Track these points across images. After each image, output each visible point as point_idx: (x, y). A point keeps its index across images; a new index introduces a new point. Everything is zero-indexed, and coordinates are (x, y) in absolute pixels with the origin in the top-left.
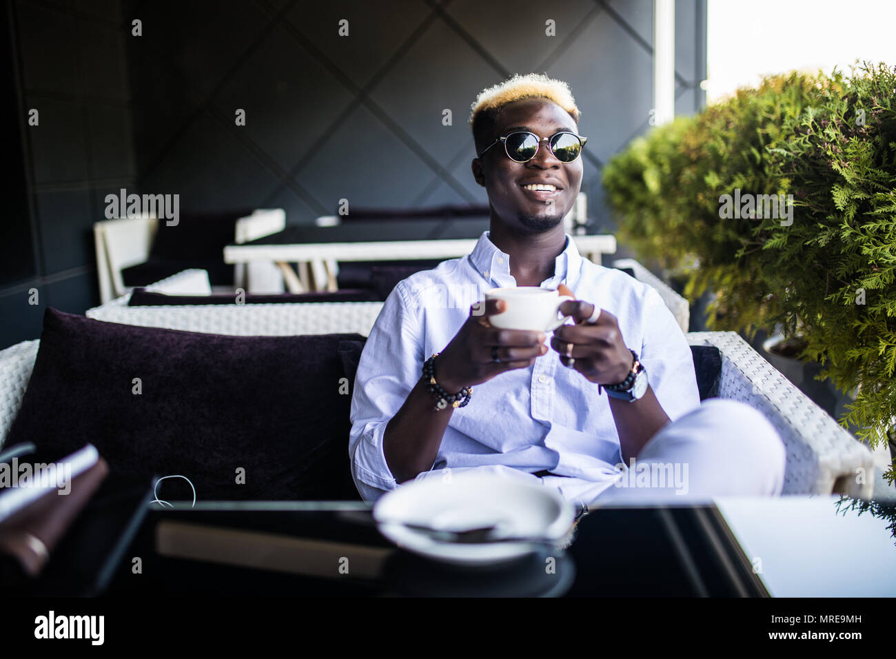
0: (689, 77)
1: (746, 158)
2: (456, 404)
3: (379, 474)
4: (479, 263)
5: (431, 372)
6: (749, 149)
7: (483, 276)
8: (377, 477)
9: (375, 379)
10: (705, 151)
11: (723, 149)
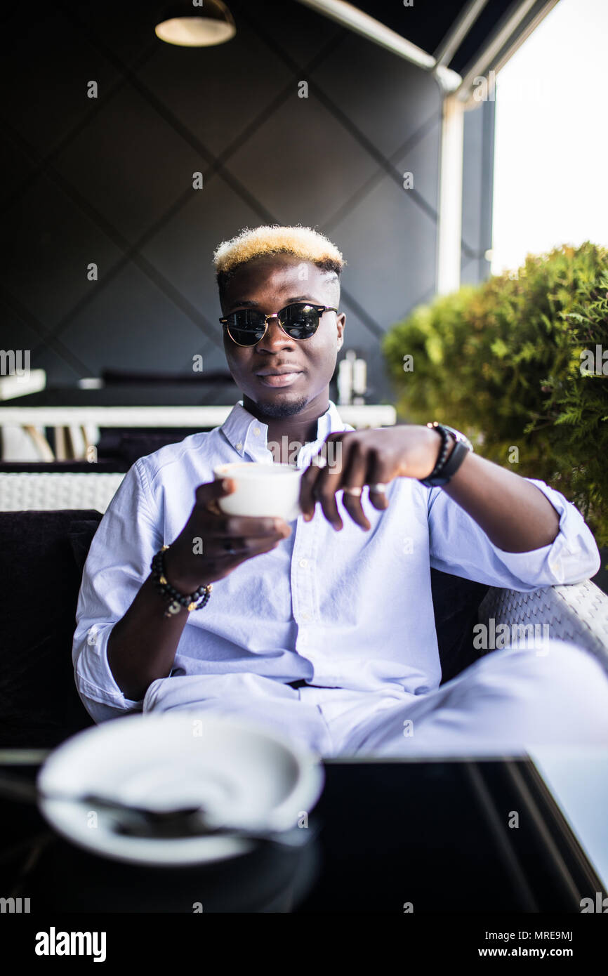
0: (475, 246)
1: (536, 326)
2: (193, 606)
3: (104, 687)
4: (231, 435)
5: (161, 569)
6: (539, 316)
7: (235, 449)
8: (101, 691)
9: (105, 570)
10: (492, 319)
11: (511, 316)
